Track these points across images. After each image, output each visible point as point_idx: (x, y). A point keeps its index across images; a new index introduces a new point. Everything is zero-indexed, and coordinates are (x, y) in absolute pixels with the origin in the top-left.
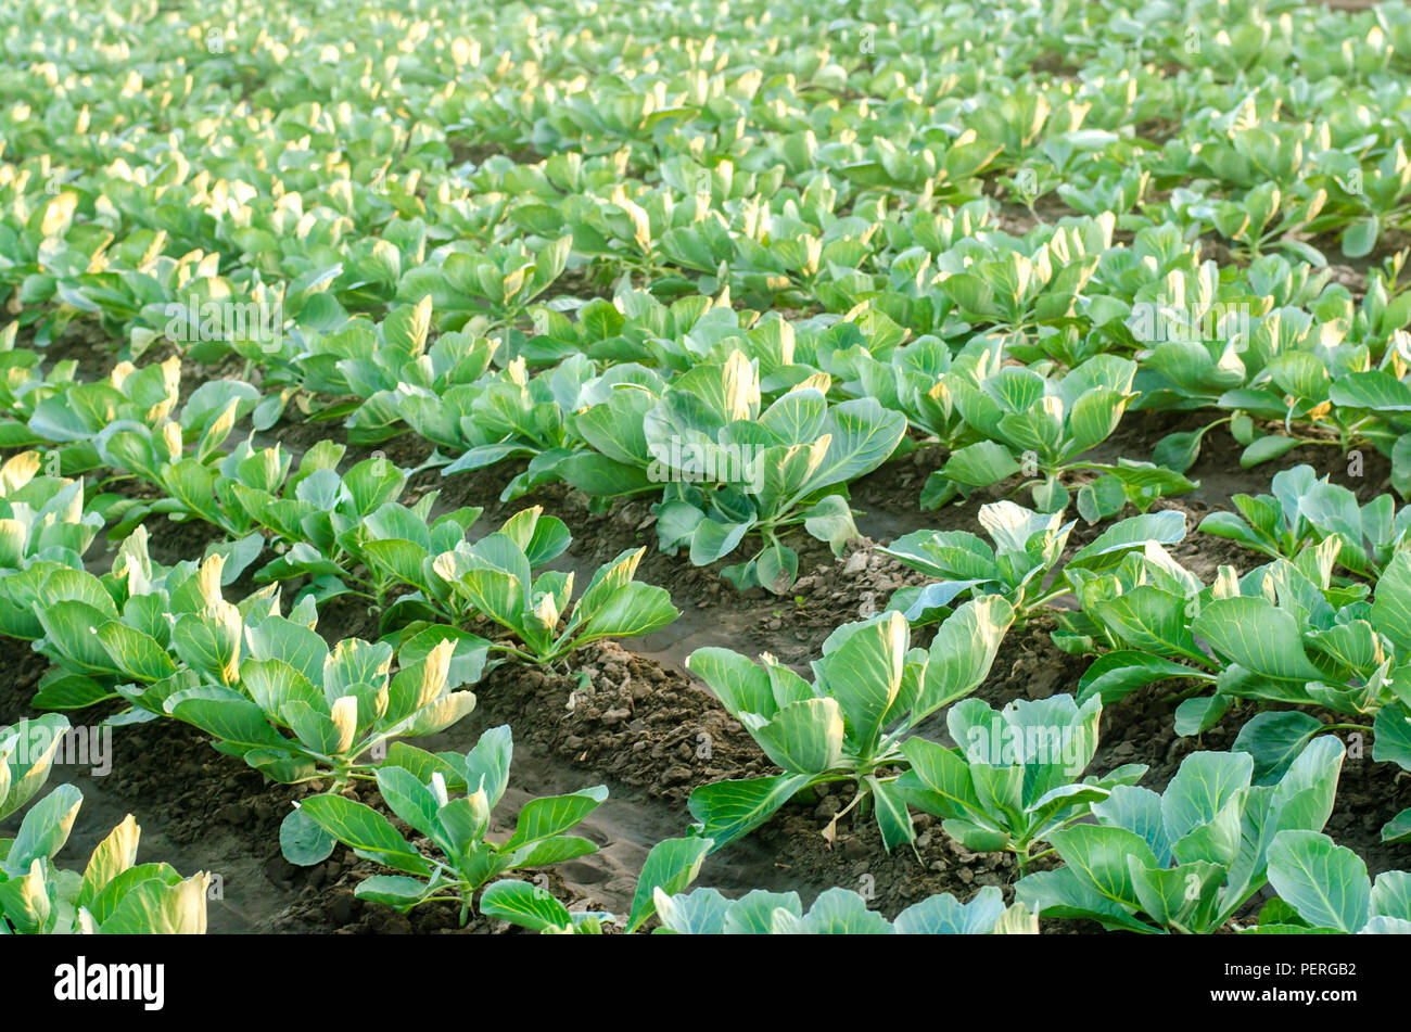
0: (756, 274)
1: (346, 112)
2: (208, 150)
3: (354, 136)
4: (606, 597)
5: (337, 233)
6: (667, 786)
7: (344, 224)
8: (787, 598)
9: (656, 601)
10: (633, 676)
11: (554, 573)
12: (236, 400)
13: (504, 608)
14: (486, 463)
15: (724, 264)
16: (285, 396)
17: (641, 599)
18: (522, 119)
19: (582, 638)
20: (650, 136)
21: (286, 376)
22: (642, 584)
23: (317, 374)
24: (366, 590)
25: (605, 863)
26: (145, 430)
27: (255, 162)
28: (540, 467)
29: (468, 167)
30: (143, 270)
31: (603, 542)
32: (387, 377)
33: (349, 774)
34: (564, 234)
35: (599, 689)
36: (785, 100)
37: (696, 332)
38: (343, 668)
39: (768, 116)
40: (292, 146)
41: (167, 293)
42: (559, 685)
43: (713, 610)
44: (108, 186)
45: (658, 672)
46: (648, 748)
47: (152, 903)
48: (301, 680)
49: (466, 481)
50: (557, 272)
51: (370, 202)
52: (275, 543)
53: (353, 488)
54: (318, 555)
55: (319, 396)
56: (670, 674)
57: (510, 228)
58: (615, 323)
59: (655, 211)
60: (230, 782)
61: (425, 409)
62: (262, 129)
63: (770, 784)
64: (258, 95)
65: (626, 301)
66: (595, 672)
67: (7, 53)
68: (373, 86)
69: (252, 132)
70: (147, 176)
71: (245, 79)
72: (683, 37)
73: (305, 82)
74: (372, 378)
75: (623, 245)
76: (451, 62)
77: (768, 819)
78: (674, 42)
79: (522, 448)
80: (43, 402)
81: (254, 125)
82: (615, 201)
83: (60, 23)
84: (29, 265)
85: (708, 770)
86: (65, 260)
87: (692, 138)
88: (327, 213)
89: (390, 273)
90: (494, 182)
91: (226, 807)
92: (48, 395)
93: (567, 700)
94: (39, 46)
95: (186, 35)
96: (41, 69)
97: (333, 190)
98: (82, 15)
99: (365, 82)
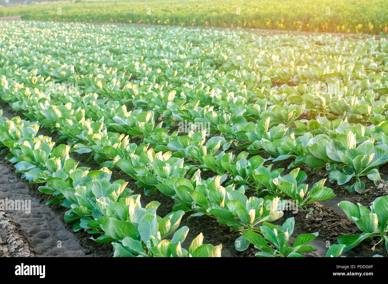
0: (354, 115)
1: (244, 73)
2: (209, 81)
3: (246, 78)
4: (316, 190)
5: (243, 102)
6: (331, 237)
7: (245, 100)
8: (362, 194)
9: (329, 192)
10: (323, 211)
11: (303, 185)
12: (221, 141)
13: (291, 192)
14: (284, 159)
15: (345, 112)
16: (231, 142)
17: (325, 191)
18: (291, 75)
19: (310, 201)
20: (325, 80)
21: (231, 137)
22: (326, 187)
23: (240, 136)
24: (254, 188)
25: (315, 255)
26: (197, 148)
27: (221, 84)
28: (298, 160)
29: (277, 87)
30: (194, 110)
31: (314, 179)
32: (258, 137)
33: (252, 230)
34: (303, 103)
35: (314, 214)
36: (361, 72)
37: (339, 128)
38: (251, 204)
39: (357, 76)
40: (231, 80)
41: (200, 115)
42: (304, 212)
43: (343, 197)
44: (184, 89)
45: (329, 210)
46: (327, 228)
47: (209, 250)
48: (241, 205)
49: (278, 164)
50: (301, 113)
51: (252, 94)
52: (230, 177)
53: (251, 163)
54: (242, 179)
55: (240, 142)
56: (332, 211)
57: (288, 102)
58: (317, 126)
59: (327, 97)
60: (221, 231)
61: (269, 145)
62: (222, 76)
63: (358, 237)
64: (220, 68)
65: (319, 120)
66: (313, 209)
67: (154, 56)
68: (251, 66)
69: (219, 77)
70: (194, 87)
71: (216, 64)
72: (333, 55)
73: (233, 65)
74: (254, 137)
75: (319, 107)
76: (271, 60)
77: (357, 245)
78: (331, 57)
79: (293, 155)
80: (171, 140)
81: (220, 75)
82: (317, 95)
83: (168, 49)
84: (164, 108)
85: (342, 234)
86: (173, 107)
87: (336, 81)
88: (241, 97)
89: (258, 112)
90: (284, 91)
91: (220, 237)
92: (172, 139)
93: (306, 216)
94: (162, 55)
95: (201, 52)
96: (163, 60)
97: (242, 92)
98: (173, 47)
99: (249, 65)
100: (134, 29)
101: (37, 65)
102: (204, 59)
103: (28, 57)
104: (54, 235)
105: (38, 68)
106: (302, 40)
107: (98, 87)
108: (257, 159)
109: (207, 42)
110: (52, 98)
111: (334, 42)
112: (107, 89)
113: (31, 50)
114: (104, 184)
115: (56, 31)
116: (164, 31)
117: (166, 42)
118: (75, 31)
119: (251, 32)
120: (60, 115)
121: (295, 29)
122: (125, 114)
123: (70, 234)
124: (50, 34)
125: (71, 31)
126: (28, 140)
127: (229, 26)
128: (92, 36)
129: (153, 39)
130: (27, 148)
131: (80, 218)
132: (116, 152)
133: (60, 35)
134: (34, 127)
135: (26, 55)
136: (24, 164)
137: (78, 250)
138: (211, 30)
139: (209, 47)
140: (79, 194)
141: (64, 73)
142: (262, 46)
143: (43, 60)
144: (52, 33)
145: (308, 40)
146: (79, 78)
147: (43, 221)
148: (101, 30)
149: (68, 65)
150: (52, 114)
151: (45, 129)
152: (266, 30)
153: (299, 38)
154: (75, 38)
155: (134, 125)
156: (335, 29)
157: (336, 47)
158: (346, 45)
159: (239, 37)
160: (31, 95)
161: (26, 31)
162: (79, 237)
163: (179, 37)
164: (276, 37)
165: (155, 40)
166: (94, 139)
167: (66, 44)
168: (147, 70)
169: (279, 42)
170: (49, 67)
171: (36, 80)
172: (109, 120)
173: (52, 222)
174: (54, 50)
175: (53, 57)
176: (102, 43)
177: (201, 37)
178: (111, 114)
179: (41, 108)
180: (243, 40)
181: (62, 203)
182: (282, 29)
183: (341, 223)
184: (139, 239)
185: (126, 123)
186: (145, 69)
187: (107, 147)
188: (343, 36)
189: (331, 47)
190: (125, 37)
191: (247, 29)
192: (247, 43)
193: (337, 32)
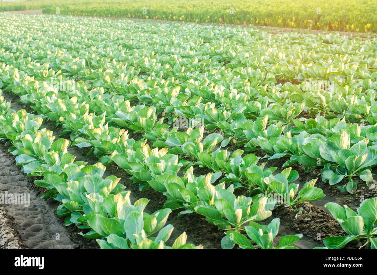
0: (353, 114)
1: (250, 70)
2: (214, 77)
3: (251, 76)
4: (307, 190)
5: (245, 99)
6: (319, 238)
7: (247, 97)
8: (353, 195)
9: (319, 192)
10: (312, 211)
11: (294, 184)
12: (217, 138)
13: (281, 191)
15: (344, 111)
16: (230, 138)
17: (315, 191)
18: (295, 73)
19: (300, 201)
20: (328, 79)
21: (230, 134)
22: (316, 188)
23: (238, 133)
24: (247, 186)
26: (194, 145)
27: (226, 81)
28: (293, 159)
29: (281, 85)
30: (196, 106)
31: (308, 178)
32: (256, 135)
33: (239, 229)
34: (303, 102)
35: (303, 213)
36: (364, 71)
37: (335, 127)
38: (239, 203)
39: (360, 75)
40: (235, 77)
41: (202, 112)
42: (293, 212)
43: (334, 197)
44: (189, 85)
45: (319, 210)
46: (314, 228)
48: (229, 204)
49: (274, 162)
50: (301, 111)
51: (255, 92)
52: (225, 174)
53: (245, 161)
54: (235, 177)
55: (238, 139)
56: (322, 211)
57: (290, 100)
58: (315, 124)
59: (327, 97)
60: (210, 229)
61: (265, 143)
63: (344, 238)
64: (228, 65)
65: (318, 119)
66: (303, 209)
67: (165, 52)
68: (257, 63)
69: (226, 74)
70: (198, 83)
71: (225, 60)
72: (339, 54)
73: (240, 62)
74: (252, 135)
75: (319, 105)
76: (278, 58)
77: (343, 247)
78: (337, 55)
79: (289, 154)
80: (169, 136)
81: (226, 72)
82: (317, 94)
83: (179, 45)
84: (168, 103)
85: (329, 235)
86: (177, 103)
87: (339, 80)
88: (243, 94)
89: (258, 110)
90: (287, 89)
91: (208, 235)
92: (171, 135)
93: (295, 215)
94: (173, 50)
95: (210, 49)
96: (173, 56)
97: (245, 89)
98: (184, 43)
99: (255, 62)
100: (149, 25)
101: (50, 59)
102: (214, 56)
103: (44, 50)
104: (47, 228)
105: (51, 62)
106: (310, 39)
107: (106, 82)
108: (251, 157)
109: (218, 39)
110: (60, 91)
111: (342, 41)
112: (114, 84)
113: (47, 43)
114: (97, 180)
115: (74, 26)
116: (177, 27)
117: (179, 38)
118: (92, 26)
119: (263, 29)
120: (64, 108)
121: (306, 27)
122: (127, 109)
123: (62, 228)
124: (67, 28)
125: (88, 25)
126: (30, 134)
127: (241, 23)
128: (108, 31)
129: (167, 35)
130: (28, 141)
131: (71, 213)
132: (114, 147)
133: (77, 29)
134: (37, 121)
135: (42, 49)
136: (24, 157)
137: (67, 244)
138: (223, 27)
139: (219, 43)
140: (71, 189)
141: (75, 67)
142: (271, 43)
143: (56, 53)
144: (69, 28)
145: (316, 38)
146: (89, 73)
147: (38, 214)
148: (117, 25)
149: (80, 59)
150: (57, 108)
151: (51, 122)
152: (277, 28)
153: (308, 36)
154: (92, 33)
155: (136, 120)
156: (345, 28)
157: (343, 46)
158: (353, 43)
159: (250, 34)
160: (40, 88)
161: (45, 25)
162: (70, 231)
163: (191, 34)
164: (286, 35)
165: (168, 36)
166: (94, 133)
167: (82, 38)
168: (156, 65)
169: (288, 40)
170: (62, 61)
171: (47, 74)
172: (112, 115)
173: (47, 215)
174: (69, 44)
175: (67, 51)
176: (116, 38)
177: (212, 34)
178: (115, 109)
179: (48, 101)
180: (253, 37)
181: (56, 197)
182: (293, 27)
183: (328, 224)
184: (124, 236)
185: (128, 117)
186: (154, 64)
187: (106, 142)
188: (351, 35)
189: (338, 45)
190: (140, 33)
191: (259, 27)
192: (257, 40)
193: (346, 31)
